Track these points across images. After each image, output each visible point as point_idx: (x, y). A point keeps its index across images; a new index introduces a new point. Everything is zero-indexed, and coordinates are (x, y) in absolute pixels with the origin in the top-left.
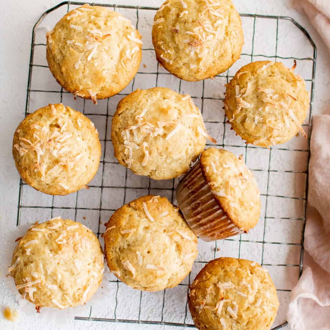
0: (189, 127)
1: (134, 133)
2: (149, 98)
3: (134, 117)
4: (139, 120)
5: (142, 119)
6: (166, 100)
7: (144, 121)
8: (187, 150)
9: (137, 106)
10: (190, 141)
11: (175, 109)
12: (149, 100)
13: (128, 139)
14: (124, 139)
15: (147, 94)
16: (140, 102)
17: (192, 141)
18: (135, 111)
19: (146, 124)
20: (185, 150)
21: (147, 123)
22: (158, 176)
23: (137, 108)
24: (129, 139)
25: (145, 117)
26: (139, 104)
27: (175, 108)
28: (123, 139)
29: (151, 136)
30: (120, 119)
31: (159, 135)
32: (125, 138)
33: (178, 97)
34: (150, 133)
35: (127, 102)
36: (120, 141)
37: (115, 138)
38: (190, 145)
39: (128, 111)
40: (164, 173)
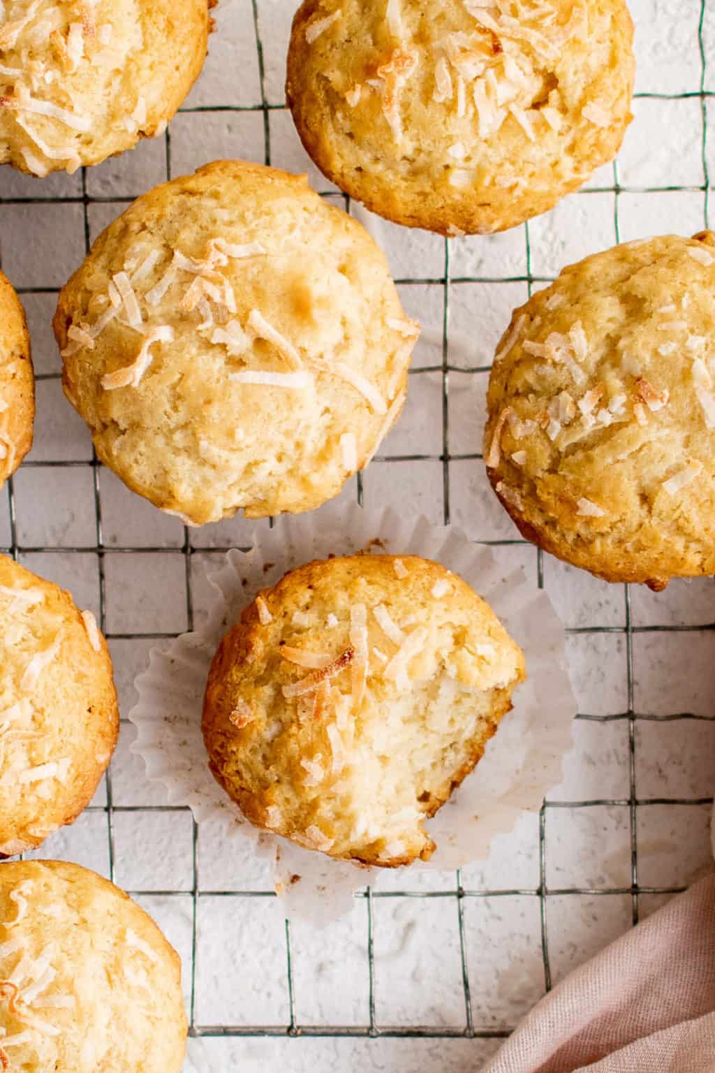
0: (327, 410)
1: (166, 276)
2: (302, 229)
3: (212, 236)
4: (212, 253)
5: (225, 262)
6: (343, 279)
7: (226, 271)
8: (256, 463)
9: (249, 215)
10: (290, 446)
11: (338, 325)
12: (297, 233)
13: (134, 278)
14: (126, 266)
15: (311, 213)
16: (267, 214)
17: (295, 457)
18: (231, 223)
19: (221, 283)
20: (252, 460)
21: (226, 282)
22: (115, 453)
23: (242, 218)
24: (139, 279)
25: (240, 264)
26: (257, 215)
27: (344, 323)
28: (123, 261)
29: (200, 327)
30: (172, 203)
31: (223, 347)
32: (130, 265)
33: (383, 302)
34: (207, 319)
35: (236, 177)
36: (111, 261)
37: (108, 243)
38: (280, 459)
39: (211, 203)
40: (136, 461)
